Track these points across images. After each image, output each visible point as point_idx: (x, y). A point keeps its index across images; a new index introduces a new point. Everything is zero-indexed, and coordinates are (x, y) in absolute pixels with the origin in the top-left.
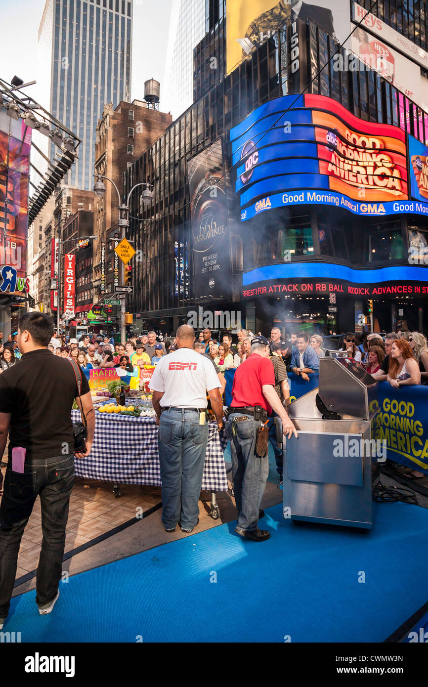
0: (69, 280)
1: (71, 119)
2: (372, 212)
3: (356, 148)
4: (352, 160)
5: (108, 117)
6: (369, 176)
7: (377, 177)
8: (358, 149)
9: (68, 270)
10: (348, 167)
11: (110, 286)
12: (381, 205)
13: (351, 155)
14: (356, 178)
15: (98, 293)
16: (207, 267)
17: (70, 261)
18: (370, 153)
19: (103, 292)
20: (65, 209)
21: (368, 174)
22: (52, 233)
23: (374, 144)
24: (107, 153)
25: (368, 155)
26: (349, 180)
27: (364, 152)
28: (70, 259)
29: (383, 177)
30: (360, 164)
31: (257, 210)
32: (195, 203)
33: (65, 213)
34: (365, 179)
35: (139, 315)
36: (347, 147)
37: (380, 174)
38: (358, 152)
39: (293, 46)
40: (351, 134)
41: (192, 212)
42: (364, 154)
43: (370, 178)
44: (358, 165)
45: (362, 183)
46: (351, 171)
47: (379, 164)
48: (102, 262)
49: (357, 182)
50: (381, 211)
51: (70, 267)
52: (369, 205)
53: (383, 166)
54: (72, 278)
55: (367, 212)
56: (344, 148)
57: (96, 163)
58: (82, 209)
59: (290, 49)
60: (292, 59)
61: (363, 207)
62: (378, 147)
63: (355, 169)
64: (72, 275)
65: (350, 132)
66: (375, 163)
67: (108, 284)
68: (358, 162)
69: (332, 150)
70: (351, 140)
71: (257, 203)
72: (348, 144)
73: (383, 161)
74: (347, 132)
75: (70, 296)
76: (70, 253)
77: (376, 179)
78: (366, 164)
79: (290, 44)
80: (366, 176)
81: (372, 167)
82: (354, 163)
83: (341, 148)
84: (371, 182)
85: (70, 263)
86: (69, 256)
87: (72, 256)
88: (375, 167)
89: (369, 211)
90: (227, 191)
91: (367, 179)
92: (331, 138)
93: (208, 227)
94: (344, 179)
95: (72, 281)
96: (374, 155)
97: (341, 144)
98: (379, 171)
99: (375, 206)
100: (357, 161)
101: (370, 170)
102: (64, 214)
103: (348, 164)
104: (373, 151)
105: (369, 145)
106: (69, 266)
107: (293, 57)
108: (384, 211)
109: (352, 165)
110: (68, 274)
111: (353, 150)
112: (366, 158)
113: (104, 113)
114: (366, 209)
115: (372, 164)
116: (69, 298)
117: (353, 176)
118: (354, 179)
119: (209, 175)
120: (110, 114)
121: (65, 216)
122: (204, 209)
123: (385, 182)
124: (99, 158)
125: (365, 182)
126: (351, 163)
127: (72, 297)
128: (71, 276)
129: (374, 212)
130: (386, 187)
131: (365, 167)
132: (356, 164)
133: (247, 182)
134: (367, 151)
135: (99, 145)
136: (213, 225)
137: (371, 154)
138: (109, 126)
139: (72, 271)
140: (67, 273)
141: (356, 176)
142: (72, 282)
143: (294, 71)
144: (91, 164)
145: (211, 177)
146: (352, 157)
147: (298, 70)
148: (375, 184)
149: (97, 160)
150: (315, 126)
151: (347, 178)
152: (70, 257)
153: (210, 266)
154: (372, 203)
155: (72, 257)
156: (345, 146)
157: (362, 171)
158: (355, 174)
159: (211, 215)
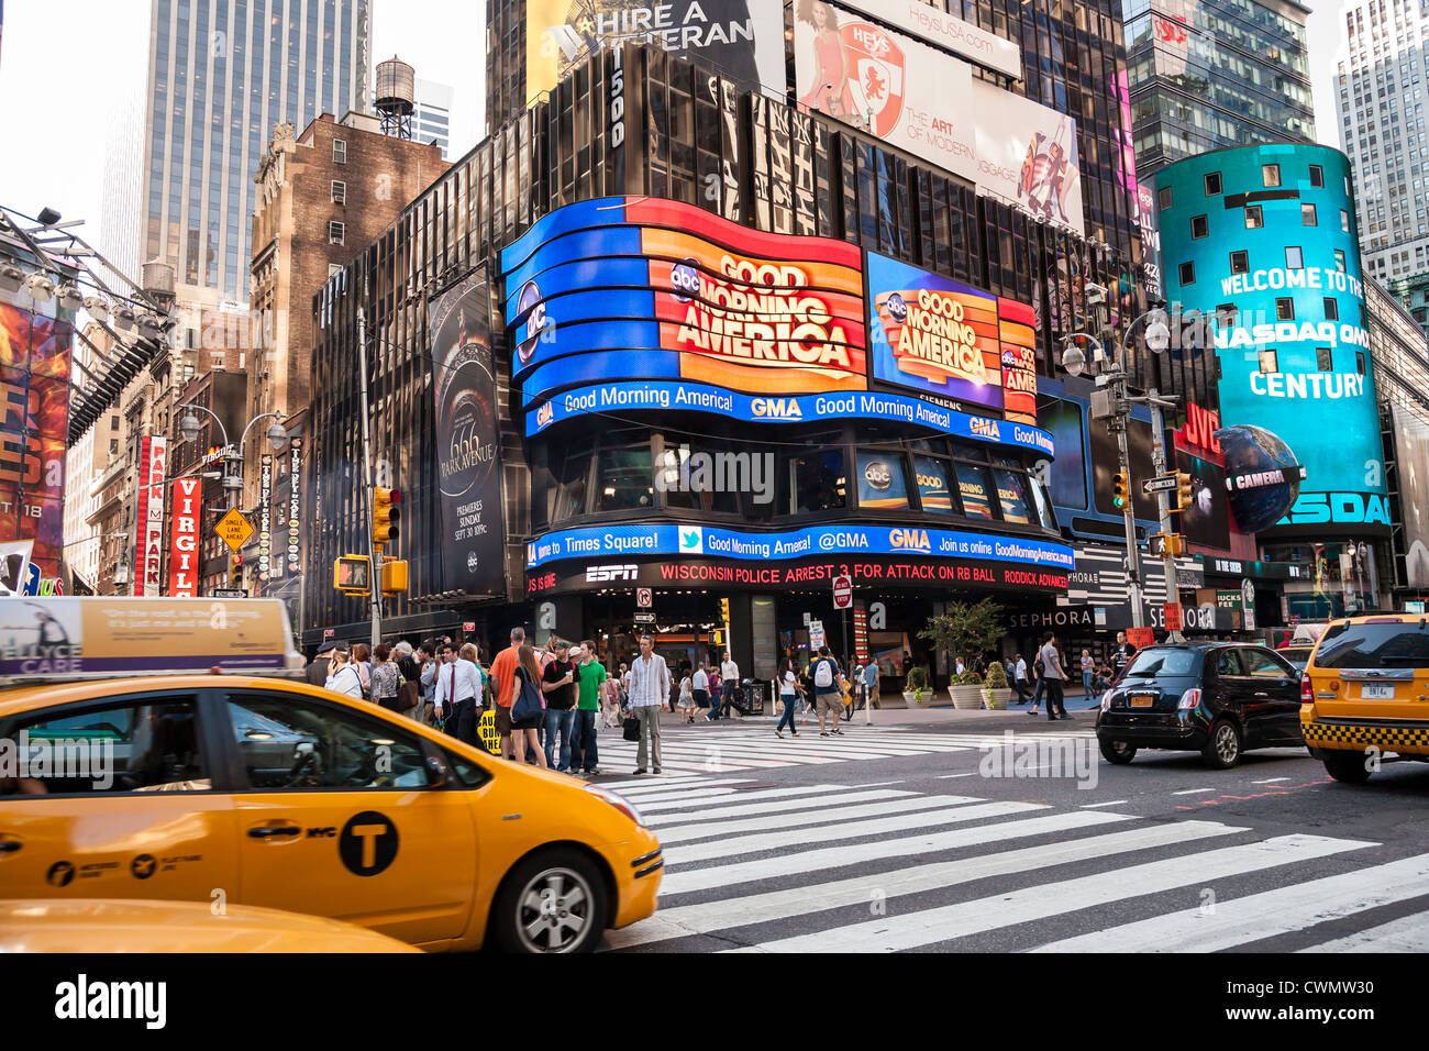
0: (185, 543)
1: (209, 107)
2: (776, 414)
3: (751, 288)
4: (744, 313)
5: (282, 156)
6: (780, 343)
7: (797, 344)
8: (758, 290)
9: (182, 520)
10: (732, 327)
11: (281, 560)
12: (793, 402)
13: (739, 302)
14: (749, 349)
15: (255, 576)
16: (463, 528)
17: (188, 497)
18: (783, 296)
19: (264, 576)
20: (180, 362)
21: (779, 337)
22: (146, 417)
23: (792, 278)
24: (277, 243)
25: (780, 301)
26: (732, 355)
27: (772, 294)
28: (188, 492)
29: (809, 342)
30: (762, 318)
31: (539, 423)
32: (443, 392)
33: (180, 370)
34: (771, 350)
35: (332, 631)
36: (730, 288)
37: (802, 337)
38: (758, 296)
39: (614, 93)
40: (737, 262)
41: (437, 410)
42: (771, 299)
43: (783, 347)
44: (756, 321)
45: (764, 358)
46: (743, 334)
47: (803, 318)
48: (262, 504)
49: (752, 357)
50: (790, 412)
51: (187, 510)
52: (770, 402)
53: (809, 321)
54: (191, 538)
55: (766, 415)
56: (722, 291)
57: (254, 263)
58: (222, 367)
59: (610, 100)
60: (614, 120)
61: (757, 405)
62: (800, 282)
63: (751, 330)
64: (191, 530)
65: (733, 258)
66: (793, 315)
67: (277, 556)
68: (759, 316)
69: (687, 300)
70: (736, 274)
71: (540, 411)
72: (731, 284)
73: (812, 311)
74: (727, 258)
75: (185, 583)
76: (188, 474)
77: (795, 347)
78: (775, 319)
79: (609, 89)
80: (773, 343)
81: (788, 325)
82: (750, 318)
83: (712, 294)
84: (784, 355)
85: (188, 502)
86: (184, 483)
87: (193, 483)
88: (795, 324)
89: (769, 414)
90: (498, 375)
91: (775, 349)
92: (684, 278)
93: (464, 445)
94: (721, 352)
95: (191, 547)
96: (793, 301)
97: (711, 285)
98: (800, 333)
99: (781, 402)
100: (755, 314)
101: (783, 332)
102: (178, 374)
103: (735, 320)
104: (789, 292)
105: (781, 279)
106: (183, 508)
107: (615, 117)
108: (799, 413)
109: (744, 323)
110: (182, 529)
111: (745, 293)
112: (775, 306)
113: (273, 143)
114: (763, 409)
115: (788, 318)
116: (181, 590)
117: (744, 345)
118: (746, 351)
119: (465, 339)
120: (286, 150)
121: (180, 378)
122: (457, 406)
123: (815, 352)
124: (261, 249)
125: (770, 354)
126: (743, 319)
127: (189, 585)
128: (190, 534)
129: (779, 415)
130: (816, 362)
131: (773, 325)
132: (752, 320)
133: (529, 359)
134: (777, 292)
135: (262, 219)
136: (474, 441)
137: (786, 298)
138: (285, 179)
139: (191, 521)
140: (179, 526)
141: (751, 345)
142: (192, 549)
143: (616, 143)
144: (243, 261)
145: (469, 341)
146: (742, 307)
147: (623, 143)
148: (792, 358)
149: (257, 254)
150: (648, 258)
151: (727, 350)
152: (188, 485)
153: (470, 526)
154: (776, 396)
155: (192, 487)
156: (725, 287)
157: (767, 333)
158: (748, 342)
159: (469, 421)
